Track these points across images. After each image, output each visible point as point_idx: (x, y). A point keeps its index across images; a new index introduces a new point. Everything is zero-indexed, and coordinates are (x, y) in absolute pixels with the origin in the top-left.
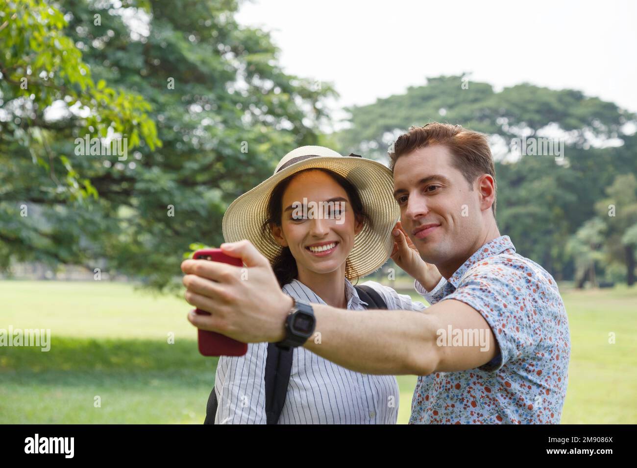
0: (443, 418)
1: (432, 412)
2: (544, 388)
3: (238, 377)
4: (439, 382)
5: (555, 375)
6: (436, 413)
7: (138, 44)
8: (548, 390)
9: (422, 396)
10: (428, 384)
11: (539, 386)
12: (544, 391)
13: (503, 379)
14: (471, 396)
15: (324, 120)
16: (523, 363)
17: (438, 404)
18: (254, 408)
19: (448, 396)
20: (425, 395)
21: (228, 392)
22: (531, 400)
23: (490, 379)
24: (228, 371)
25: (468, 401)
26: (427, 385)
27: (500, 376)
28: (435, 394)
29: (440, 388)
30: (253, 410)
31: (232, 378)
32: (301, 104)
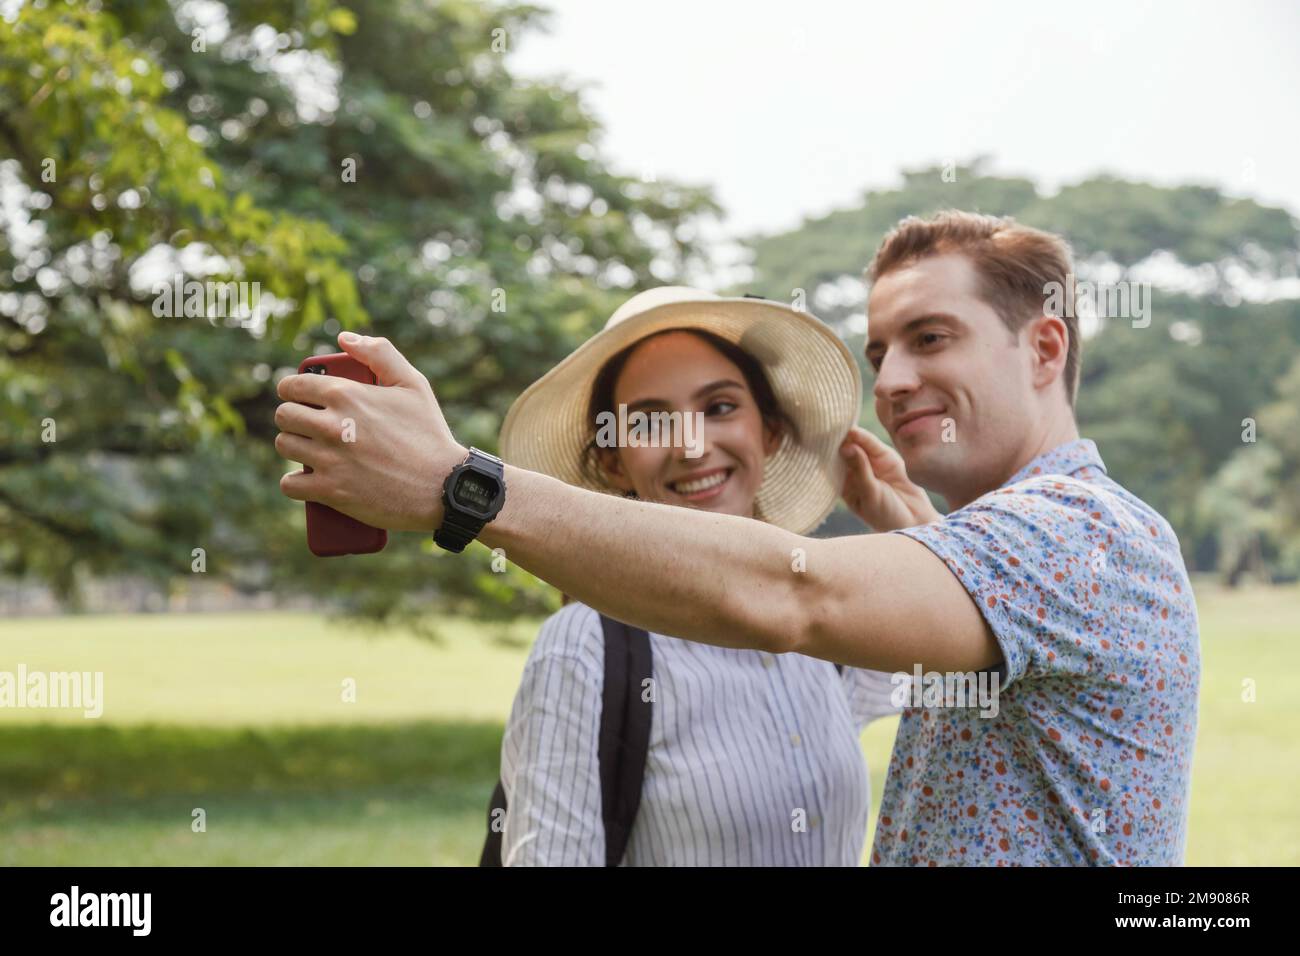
0: (943, 799)
1: (921, 790)
2: (1130, 746)
3: (544, 753)
4: (929, 730)
5: (1156, 721)
6: (928, 791)
7: (315, 126)
8: (1141, 752)
9: (900, 760)
10: (909, 734)
11: (1119, 742)
12: (1132, 753)
13: (1042, 722)
14: (994, 752)
15: (694, 263)
16: (1079, 694)
17: (930, 773)
18: (577, 813)
19: (949, 756)
20: (906, 758)
21: (527, 784)
22: (1105, 769)
23: (1020, 723)
24: (525, 742)
25: (988, 763)
26: (908, 737)
27: (1036, 717)
28: (924, 752)
29: (932, 740)
30: (576, 819)
31: (533, 756)
32: (647, 232)
